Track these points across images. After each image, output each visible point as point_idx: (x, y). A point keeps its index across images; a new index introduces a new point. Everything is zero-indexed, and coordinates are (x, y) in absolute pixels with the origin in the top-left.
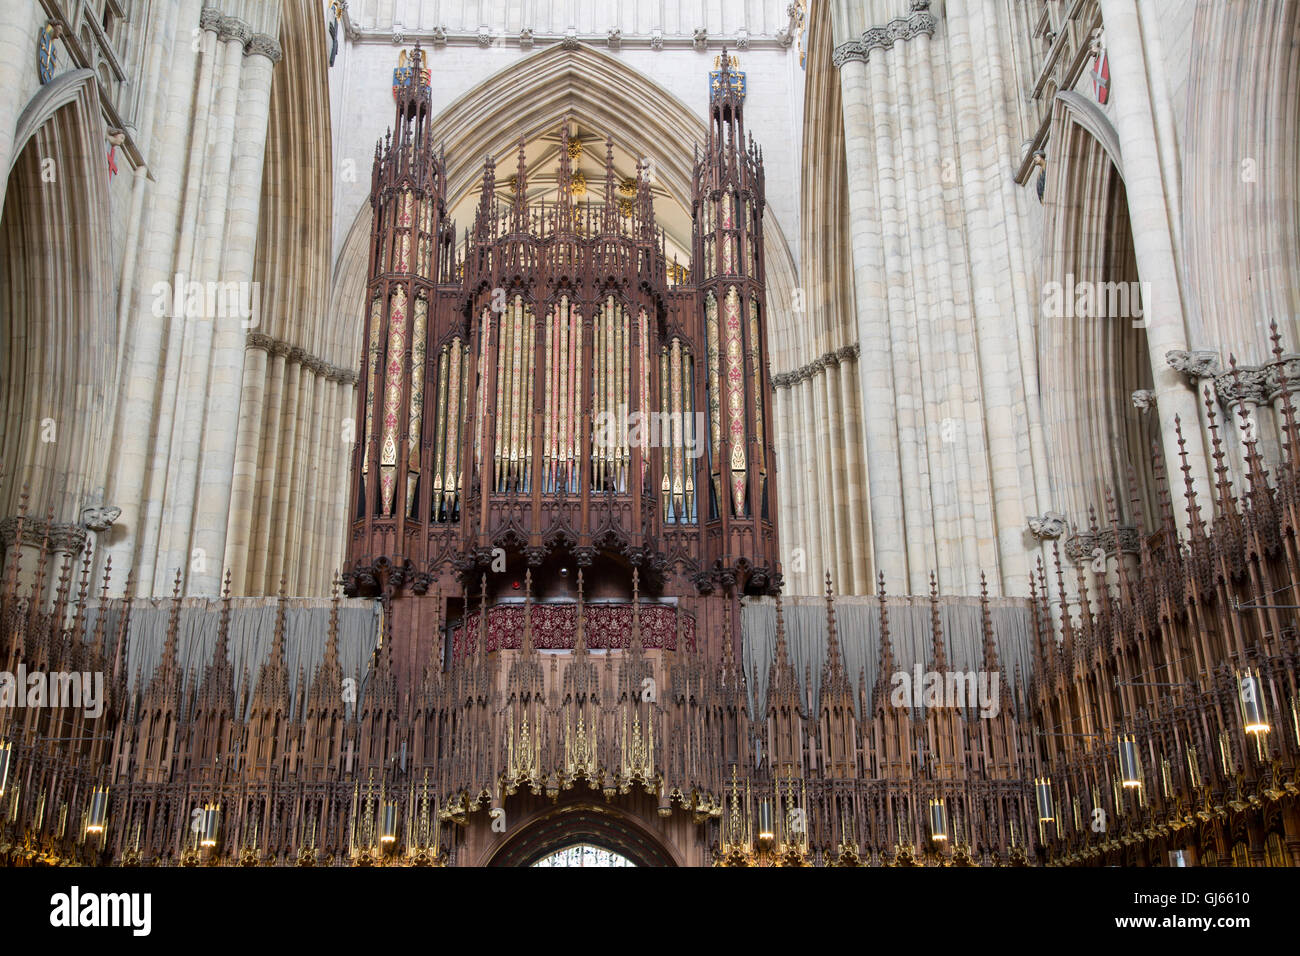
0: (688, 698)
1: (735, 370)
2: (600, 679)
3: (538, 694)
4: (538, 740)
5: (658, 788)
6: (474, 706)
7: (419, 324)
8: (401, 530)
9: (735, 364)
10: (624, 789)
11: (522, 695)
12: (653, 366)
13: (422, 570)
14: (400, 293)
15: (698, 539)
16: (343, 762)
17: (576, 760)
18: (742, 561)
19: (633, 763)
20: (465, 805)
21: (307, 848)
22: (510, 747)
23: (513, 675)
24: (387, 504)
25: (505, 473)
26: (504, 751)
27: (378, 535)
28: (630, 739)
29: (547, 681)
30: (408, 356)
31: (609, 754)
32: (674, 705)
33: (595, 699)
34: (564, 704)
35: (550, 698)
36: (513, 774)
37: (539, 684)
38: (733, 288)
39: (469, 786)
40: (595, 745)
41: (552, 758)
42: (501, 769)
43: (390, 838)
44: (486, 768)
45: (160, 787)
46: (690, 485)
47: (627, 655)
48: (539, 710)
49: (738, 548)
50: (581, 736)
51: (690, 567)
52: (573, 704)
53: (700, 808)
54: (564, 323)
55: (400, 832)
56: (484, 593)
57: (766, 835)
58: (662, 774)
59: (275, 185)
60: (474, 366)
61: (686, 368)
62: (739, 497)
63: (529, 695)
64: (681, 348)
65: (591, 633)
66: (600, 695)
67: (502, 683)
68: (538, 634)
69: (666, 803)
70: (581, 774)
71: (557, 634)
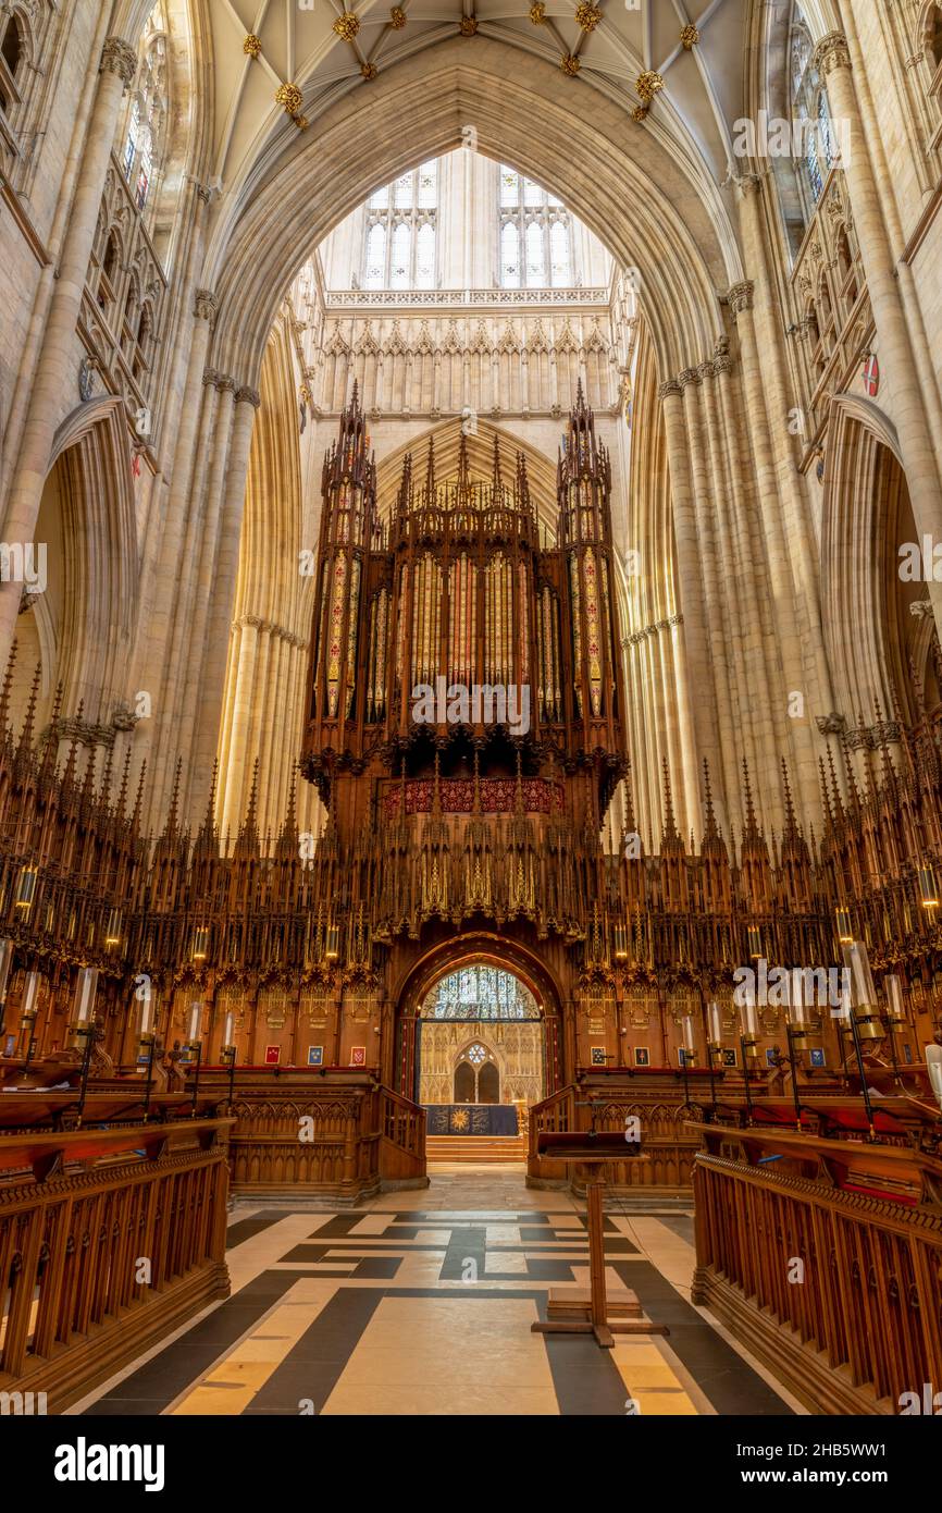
0: (560, 850)
1: (592, 605)
2: (493, 834)
3: (445, 846)
5: (538, 917)
6: (397, 856)
7: (354, 578)
8: (342, 726)
9: (592, 601)
10: (512, 917)
11: (433, 847)
12: (530, 603)
13: (358, 758)
14: (342, 555)
15: (565, 735)
16: (300, 898)
17: (475, 896)
18: (599, 749)
19: (518, 898)
20: (390, 930)
21: (273, 962)
22: (424, 886)
23: (428, 829)
24: (332, 709)
26: (420, 889)
27: (326, 731)
28: (516, 879)
29: (452, 834)
30: (347, 601)
31: (500, 891)
32: (548, 855)
33: (488, 850)
34: (465, 853)
35: (454, 850)
36: (426, 905)
37: (446, 837)
38: (589, 549)
39: (393, 915)
40: (489, 884)
41: (457, 893)
43: (332, 954)
44: (405, 902)
45: (167, 916)
46: (558, 695)
47: (513, 817)
48: (446, 859)
49: (595, 740)
51: (561, 756)
52: (472, 853)
53: (571, 933)
54: (464, 572)
55: (342, 950)
56: (403, 770)
57: (621, 954)
58: (541, 907)
59: (262, 514)
60: (396, 605)
61: (555, 608)
62: (596, 700)
63: (438, 847)
64: (551, 594)
65: (483, 801)
66: (492, 848)
67: (417, 838)
68: (445, 800)
69: (544, 929)
70: (478, 906)
71: (460, 800)
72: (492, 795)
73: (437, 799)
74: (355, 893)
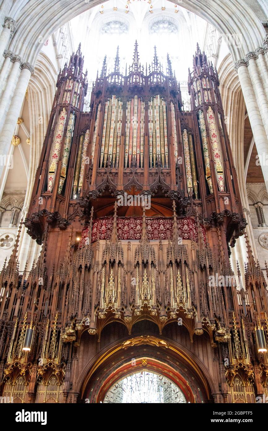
0: (208, 266)
1: (214, 134)
2: (156, 254)
3: (120, 261)
4: (119, 286)
5: (195, 317)
6: (83, 270)
7: (71, 122)
8: (55, 197)
9: (214, 131)
10: (173, 316)
11: (110, 262)
13: (64, 217)
14: (64, 110)
15: (202, 206)
17: (143, 298)
18: (226, 211)
19: (178, 300)
22: (103, 290)
23: (107, 250)
25: (105, 159)
26: (99, 293)
28: (175, 286)
30: (65, 133)
31: (163, 295)
32: (200, 270)
33: (153, 264)
34: (135, 268)
35: (127, 265)
36: (103, 306)
37: (120, 256)
38: (210, 107)
39: (77, 315)
40: (154, 289)
41: (128, 297)
42: (96, 303)
44: (87, 304)
46: (195, 184)
47: (171, 243)
48: (121, 271)
49: (223, 206)
50: (145, 283)
52: (141, 266)
53: (220, 331)
56: (92, 215)
58: (196, 308)
61: (191, 139)
62: (221, 183)
63: (114, 262)
64: (187, 132)
65: (148, 232)
66: (156, 263)
67: (99, 257)
68: (120, 232)
69: (200, 326)
70: (146, 307)
71: (132, 232)
72: (156, 229)
73: (115, 231)
74: (53, 307)
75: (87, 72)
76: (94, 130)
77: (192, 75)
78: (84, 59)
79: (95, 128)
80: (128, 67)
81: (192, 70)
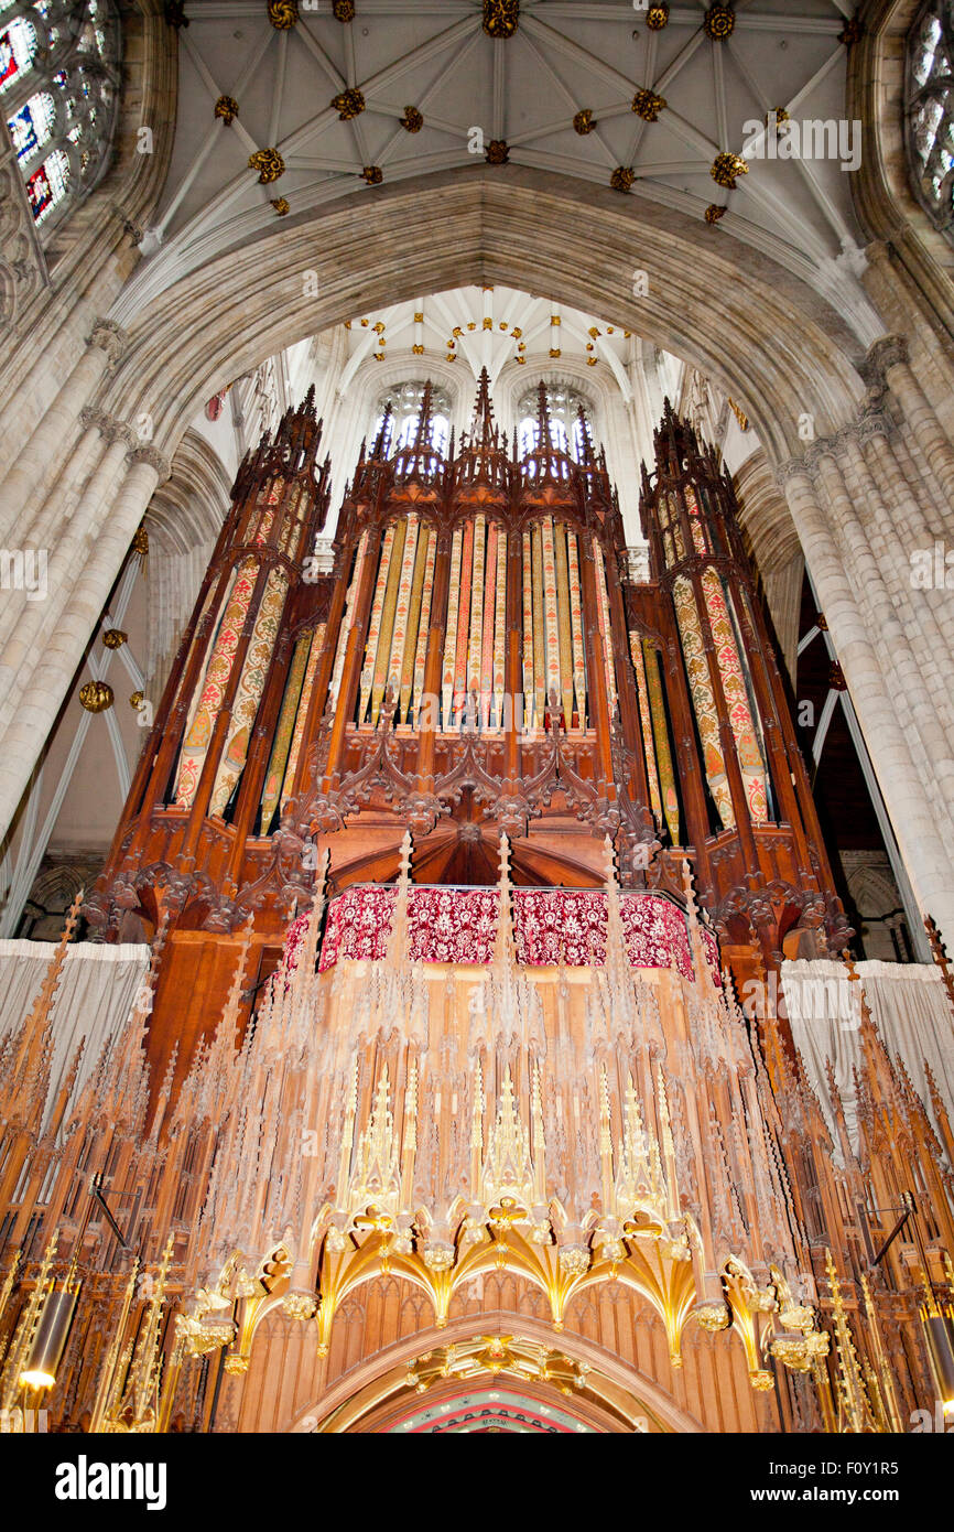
1: (727, 650)
4: (411, 1126)
7: (271, 598)
9: (727, 645)
14: (250, 564)
18: (779, 887)
25: (376, 703)
26: (331, 1156)
38: (710, 567)
42: (322, 1192)
47: (602, 976)
48: (417, 1072)
49: (769, 869)
50: (508, 1120)
54: (479, 540)
56: (322, 879)
61: (653, 663)
71: (463, 939)
72: (550, 929)
73: (399, 928)
74: (161, 1211)
75: (327, 463)
76: (344, 614)
77: (654, 482)
78: (323, 429)
79: (345, 607)
80: (458, 435)
81: (651, 467)
